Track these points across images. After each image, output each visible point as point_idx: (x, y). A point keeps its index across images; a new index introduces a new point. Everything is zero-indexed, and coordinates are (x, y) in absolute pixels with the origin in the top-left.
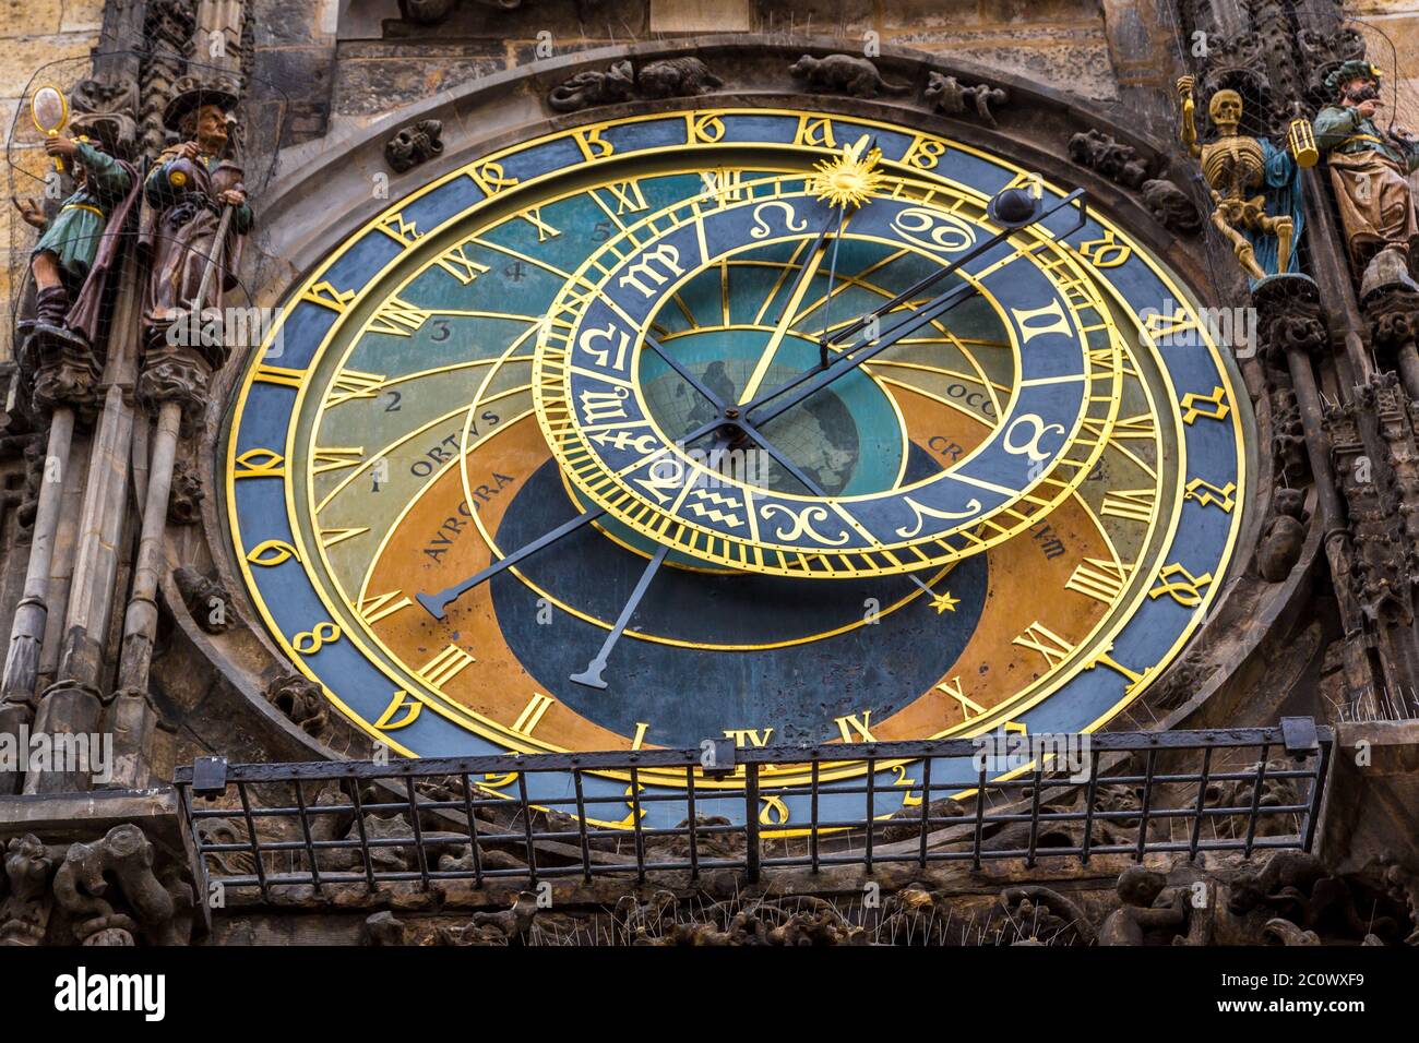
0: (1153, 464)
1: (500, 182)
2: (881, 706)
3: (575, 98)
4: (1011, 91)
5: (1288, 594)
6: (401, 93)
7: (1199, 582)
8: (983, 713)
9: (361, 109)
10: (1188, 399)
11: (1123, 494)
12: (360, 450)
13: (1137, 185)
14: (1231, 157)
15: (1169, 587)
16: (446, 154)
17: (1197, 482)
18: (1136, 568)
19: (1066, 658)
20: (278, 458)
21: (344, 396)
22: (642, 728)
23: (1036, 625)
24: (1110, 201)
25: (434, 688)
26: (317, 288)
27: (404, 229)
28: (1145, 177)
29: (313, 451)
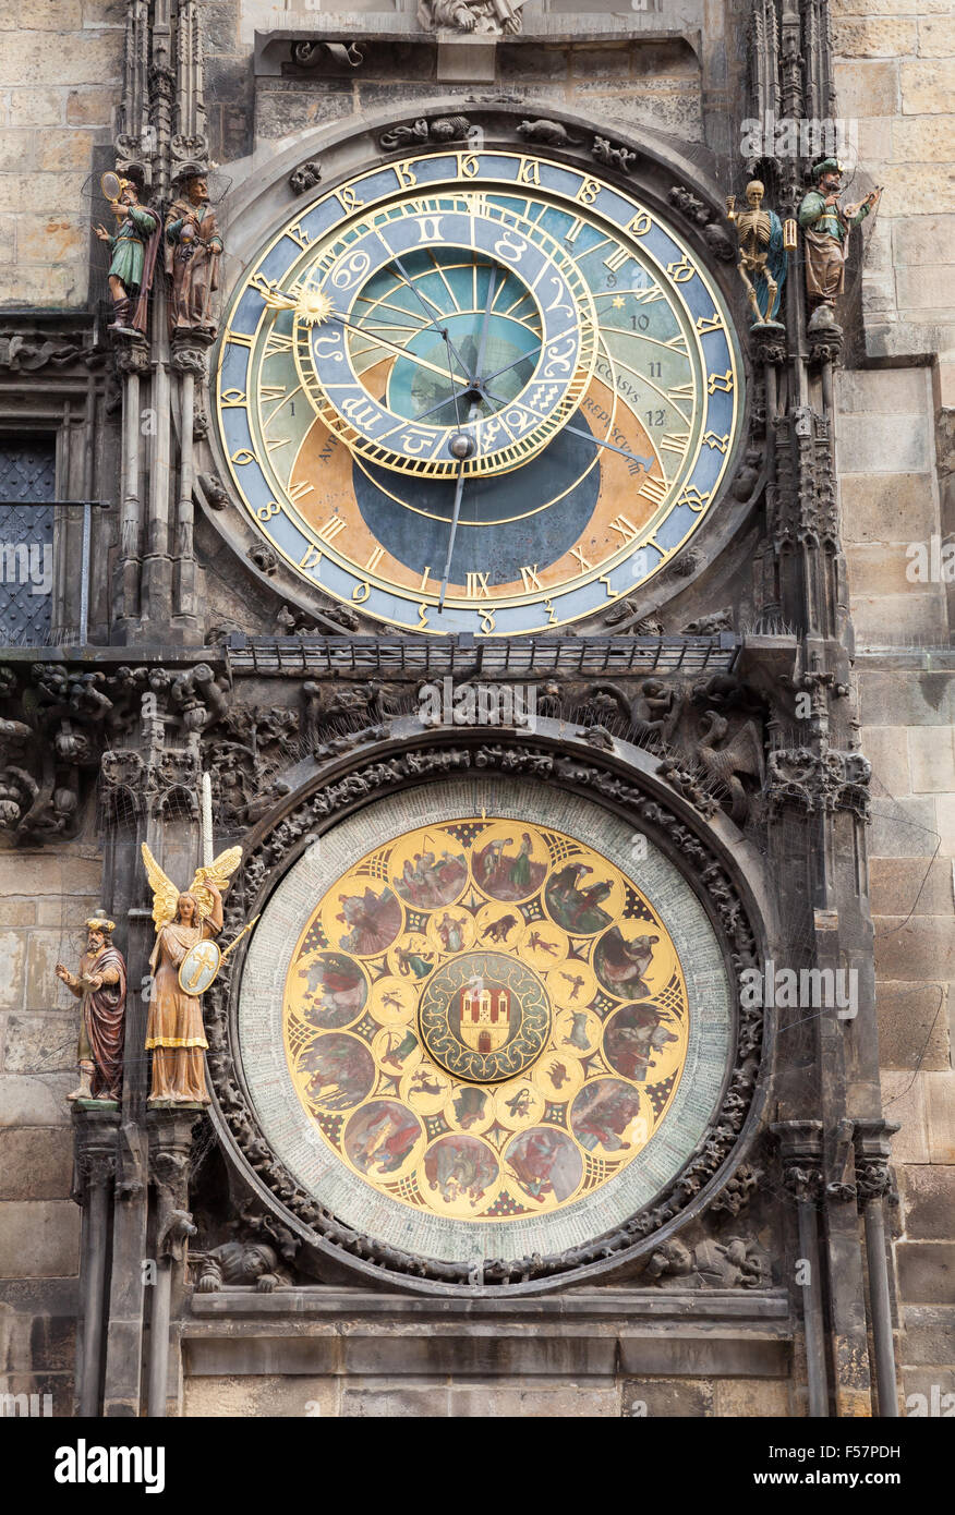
0: (689, 416)
1: (354, 202)
2: (541, 562)
3: (394, 144)
4: (640, 155)
5: (748, 510)
6: (294, 121)
7: (703, 497)
8: (591, 568)
9: (272, 133)
10: (713, 376)
11: (673, 436)
12: (284, 388)
13: (702, 225)
14: (752, 230)
15: (688, 499)
16: (323, 181)
17: (710, 433)
18: (673, 483)
19: (634, 536)
20: (243, 395)
21: (274, 351)
22: (427, 569)
23: (621, 517)
24: (687, 233)
25: (327, 541)
26: (257, 277)
27: (302, 236)
28: (708, 222)
29: (260, 387)
